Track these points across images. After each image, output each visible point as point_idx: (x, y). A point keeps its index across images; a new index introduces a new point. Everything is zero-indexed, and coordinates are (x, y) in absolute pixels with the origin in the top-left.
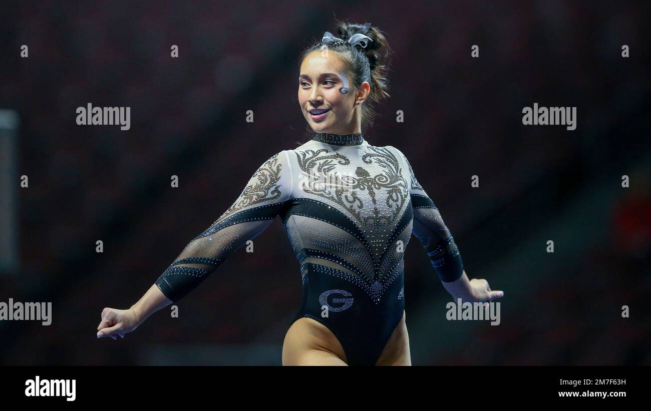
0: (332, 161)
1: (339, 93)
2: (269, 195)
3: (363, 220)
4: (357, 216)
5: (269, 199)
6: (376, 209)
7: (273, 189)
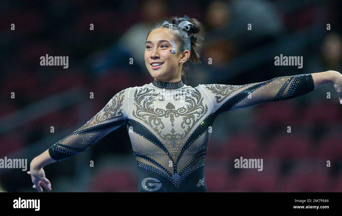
0: (154, 97)
1: (170, 53)
2: (117, 115)
3: (163, 137)
4: (159, 134)
5: (117, 117)
6: (173, 129)
7: (118, 111)
